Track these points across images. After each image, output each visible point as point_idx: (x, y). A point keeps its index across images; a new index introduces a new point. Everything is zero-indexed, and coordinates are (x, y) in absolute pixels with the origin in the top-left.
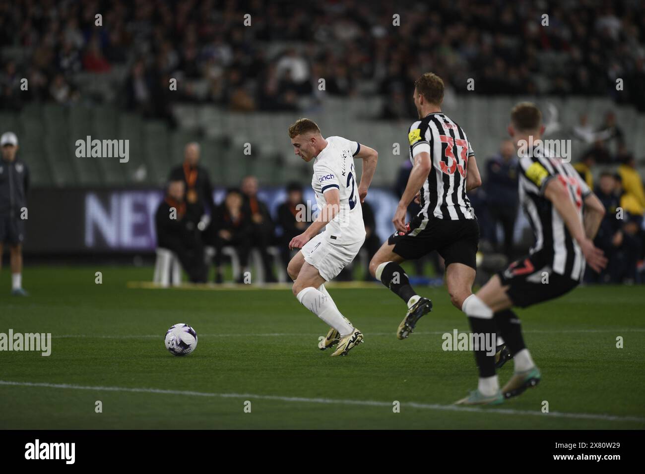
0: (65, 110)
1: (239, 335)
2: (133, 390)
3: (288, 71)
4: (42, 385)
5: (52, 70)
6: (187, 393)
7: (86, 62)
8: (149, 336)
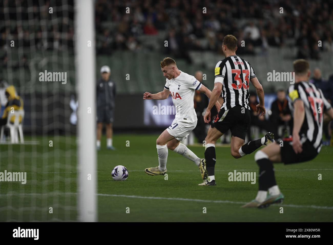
0: (134, 54)
1: (223, 170)
2: (169, 199)
3: (249, 34)
4: (122, 196)
5: (128, 34)
6: (196, 200)
7: (145, 30)
8: (177, 171)
